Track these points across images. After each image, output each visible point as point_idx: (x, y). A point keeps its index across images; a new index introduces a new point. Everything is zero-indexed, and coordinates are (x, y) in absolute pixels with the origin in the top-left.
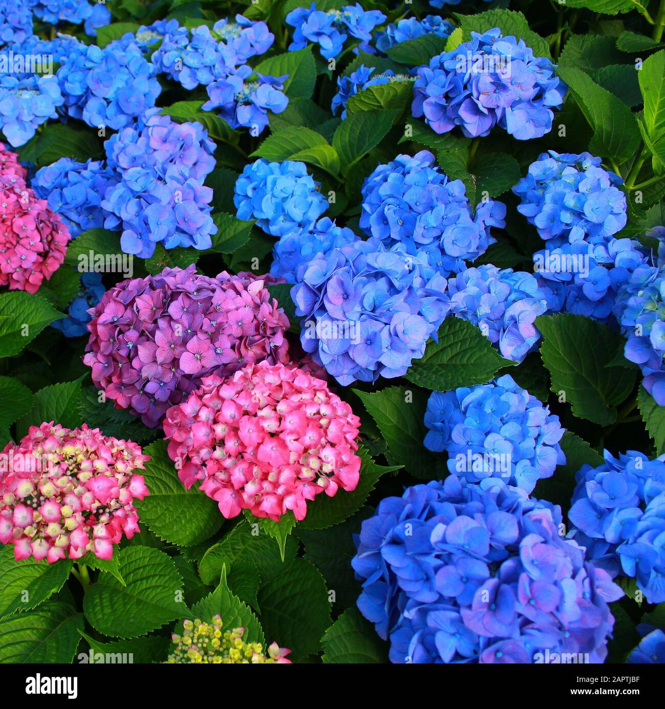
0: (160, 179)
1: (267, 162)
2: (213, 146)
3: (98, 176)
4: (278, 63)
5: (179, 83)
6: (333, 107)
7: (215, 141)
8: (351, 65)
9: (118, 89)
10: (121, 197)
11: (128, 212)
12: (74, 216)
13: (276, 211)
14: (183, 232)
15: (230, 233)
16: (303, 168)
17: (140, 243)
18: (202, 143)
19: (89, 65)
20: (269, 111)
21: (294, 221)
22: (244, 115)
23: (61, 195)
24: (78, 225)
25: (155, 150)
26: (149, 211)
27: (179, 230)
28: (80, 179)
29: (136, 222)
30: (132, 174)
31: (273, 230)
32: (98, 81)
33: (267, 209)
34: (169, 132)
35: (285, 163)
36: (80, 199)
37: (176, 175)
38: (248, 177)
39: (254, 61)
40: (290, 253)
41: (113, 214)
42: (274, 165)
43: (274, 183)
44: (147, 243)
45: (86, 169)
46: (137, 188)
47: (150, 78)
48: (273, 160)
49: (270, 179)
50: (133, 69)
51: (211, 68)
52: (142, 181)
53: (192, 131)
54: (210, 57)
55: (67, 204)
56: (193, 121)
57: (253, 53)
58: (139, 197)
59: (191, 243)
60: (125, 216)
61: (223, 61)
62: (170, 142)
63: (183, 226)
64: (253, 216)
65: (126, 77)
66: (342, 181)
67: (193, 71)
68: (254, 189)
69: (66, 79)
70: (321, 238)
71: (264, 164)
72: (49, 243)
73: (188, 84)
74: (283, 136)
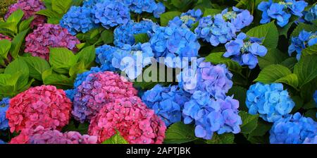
0: (211, 97)
1: (262, 84)
2: (231, 75)
3: (177, 94)
4: (258, 30)
5: (210, 43)
6: (290, 52)
7: (232, 72)
8: (295, 30)
9: (181, 48)
10: (193, 108)
11: (198, 116)
12: (166, 116)
13: (270, 110)
14: (227, 125)
15: (247, 121)
16: (281, 86)
17: (205, 131)
18: (227, 74)
19: (166, 37)
20: (258, 56)
21: (280, 114)
22: (246, 59)
23: (159, 105)
24: (169, 120)
25: (204, 80)
26: (210, 116)
27: (225, 125)
28: (168, 96)
29: (202, 121)
30: (196, 94)
31: (269, 119)
32: (171, 45)
33: (266, 110)
34: (211, 70)
35: (272, 84)
36: (169, 107)
37: (220, 95)
38: (253, 92)
39: (245, 30)
40: (281, 133)
41: (190, 117)
42: (267, 85)
43: (269, 96)
44: (209, 132)
45: (170, 90)
46: (201, 103)
47: (195, 41)
48: (266, 83)
49: (266, 94)
50: (187, 38)
51: (225, 35)
52: (203, 100)
53: (221, 69)
54: (225, 30)
55: (162, 109)
56: (222, 63)
57: (244, 26)
58: (203, 108)
59: (231, 131)
60: (196, 118)
61: (231, 31)
62: (212, 75)
63: (228, 123)
64: (258, 112)
65: (184, 42)
66: (299, 90)
67: (217, 37)
68: (258, 98)
69: (155, 44)
70: (296, 124)
71: (261, 86)
72: (157, 132)
73: (214, 43)
74: (269, 70)
